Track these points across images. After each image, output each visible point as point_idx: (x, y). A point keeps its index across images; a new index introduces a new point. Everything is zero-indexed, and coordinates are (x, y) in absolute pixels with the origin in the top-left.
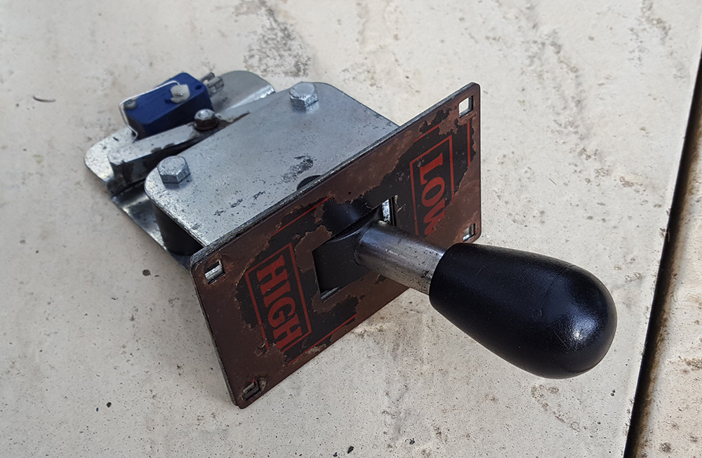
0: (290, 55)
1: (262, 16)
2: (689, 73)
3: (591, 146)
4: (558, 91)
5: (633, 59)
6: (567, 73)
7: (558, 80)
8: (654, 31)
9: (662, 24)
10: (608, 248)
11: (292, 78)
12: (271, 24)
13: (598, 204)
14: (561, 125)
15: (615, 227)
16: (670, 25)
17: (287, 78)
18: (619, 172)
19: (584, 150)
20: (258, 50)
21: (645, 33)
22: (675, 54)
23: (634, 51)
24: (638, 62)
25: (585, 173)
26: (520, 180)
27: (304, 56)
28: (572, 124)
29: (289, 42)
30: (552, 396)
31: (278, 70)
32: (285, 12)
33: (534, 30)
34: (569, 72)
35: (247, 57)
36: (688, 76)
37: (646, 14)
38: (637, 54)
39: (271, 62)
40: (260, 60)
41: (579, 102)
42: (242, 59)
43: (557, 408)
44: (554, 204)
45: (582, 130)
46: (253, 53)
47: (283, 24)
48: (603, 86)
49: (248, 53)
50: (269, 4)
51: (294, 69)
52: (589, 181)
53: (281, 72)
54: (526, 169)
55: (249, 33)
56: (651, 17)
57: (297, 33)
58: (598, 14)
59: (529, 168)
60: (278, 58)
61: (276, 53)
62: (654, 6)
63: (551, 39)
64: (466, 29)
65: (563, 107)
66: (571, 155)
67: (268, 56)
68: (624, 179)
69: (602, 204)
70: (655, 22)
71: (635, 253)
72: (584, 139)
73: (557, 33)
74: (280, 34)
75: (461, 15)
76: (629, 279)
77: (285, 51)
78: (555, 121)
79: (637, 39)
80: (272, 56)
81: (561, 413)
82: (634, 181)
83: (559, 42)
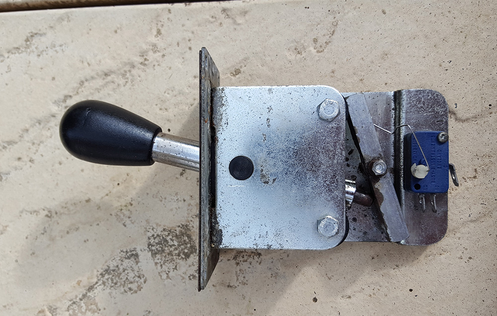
0: (122, 264)
1: (95, 293)
2: (64, 13)
3: (138, 59)
4: (101, 90)
5: (62, 50)
6: (85, 87)
7: (92, 91)
8: (36, 42)
9: (29, 38)
10: (209, 33)
11: (140, 257)
12: (100, 285)
13: (178, 46)
14: (126, 82)
15: (193, 33)
16: (29, 33)
17: (140, 261)
18: (152, 39)
19: (141, 63)
20: (124, 287)
21: (38, 47)
22: (51, 25)
23: (56, 51)
24: (63, 47)
25: (158, 59)
26: (175, 96)
27: (120, 255)
28: (124, 75)
29: (112, 268)
30: (319, 41)
31: (136, 268)
32: (88, 279)
33: (56, 115)
34: (83, 86)
35: (132, 292)
36: (67, 13)
37: (23, 50)
38: (58, 48)
39: (131, 275)
40: (131, 283)
41: (106, 75)
42: (134, 295)
43: (326, 37)
44: (187, 72)
45: (127, 68)
46: (127, 289)
47: (98, 277)
48: (90, 63)
49: (129, 292)
50: (84, 292)
51: (132, 259)
52: (164, 55)
53: (137, 266)
54: (166, 94)
55: (111, 297)
56: (25, 46)
57: (103, 265)
58: (32, 79)
59: (165, 92)
60: (126, 272)
61: (123, 274)
62: (16, 46)
63: (62, 103)
64: (67, 158)
65: (112, 84)
66: (148, 70)
67: (127, 278)
68: (156, 35)
69: (178, 44)
70: (28, 43)
71: (208, 17)
72: (134, 65)
73: (55, 101)
74: (107, 276)
75: (57, 165)
76: (227, 17)
77: (119, 269)
78: (124, 86)
79: (45, 51)
80: (126, 276)
81: (329, 33)
82: (156, 29)
83: (62, 98)
